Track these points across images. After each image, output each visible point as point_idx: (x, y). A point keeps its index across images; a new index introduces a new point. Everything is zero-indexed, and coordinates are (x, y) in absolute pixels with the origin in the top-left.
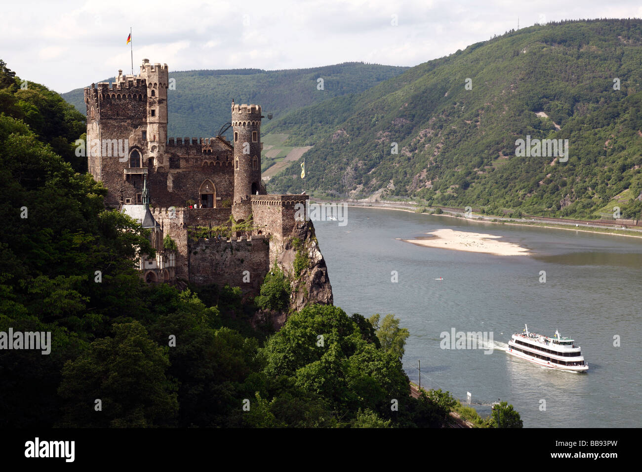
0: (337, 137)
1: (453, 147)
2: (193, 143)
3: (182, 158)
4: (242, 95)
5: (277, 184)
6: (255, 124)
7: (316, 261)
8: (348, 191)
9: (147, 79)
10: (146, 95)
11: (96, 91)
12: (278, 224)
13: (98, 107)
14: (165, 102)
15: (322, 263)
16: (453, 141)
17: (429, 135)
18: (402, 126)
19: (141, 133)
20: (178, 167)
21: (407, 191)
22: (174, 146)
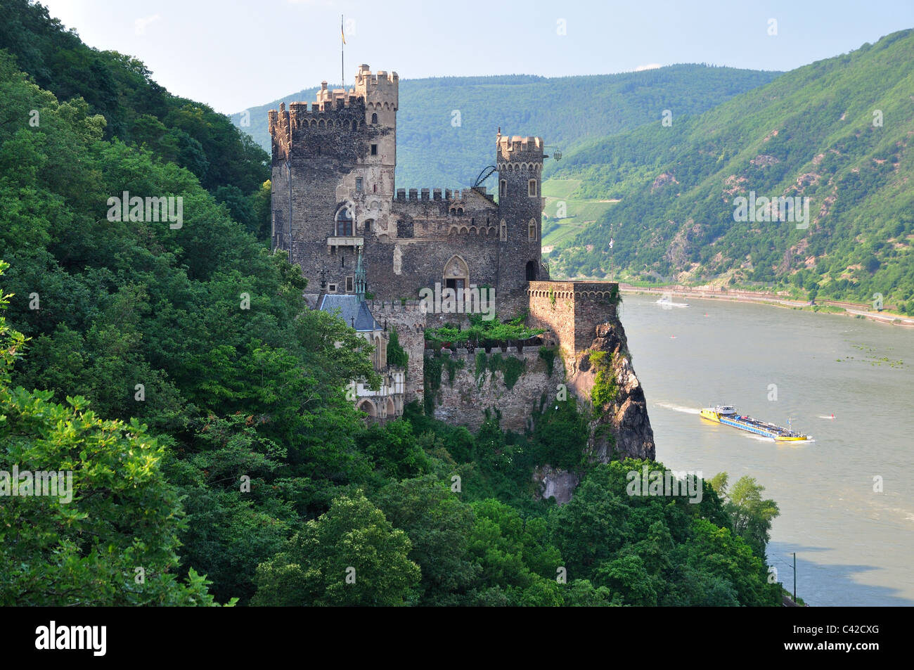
0: (660, 185)
1: (853, 204)
2: (435, 198)
3: (417, 221)
4: (508, 116)
5: (561, 261)
6: (534, 168)
7: (628, 390)
8: (676, 273)
9: (365, 96)
10: (363, 122)
11: (287, 115)
12: (568, 329)
13: (289, 140)
14: (392, 132)
15: (638, 394)
16: (853, 193)
17: (812, 183)
18: (769, 167)
19: (354, 182)
20: (411, 236)
21: (773, 274)
22: (404, 202)
